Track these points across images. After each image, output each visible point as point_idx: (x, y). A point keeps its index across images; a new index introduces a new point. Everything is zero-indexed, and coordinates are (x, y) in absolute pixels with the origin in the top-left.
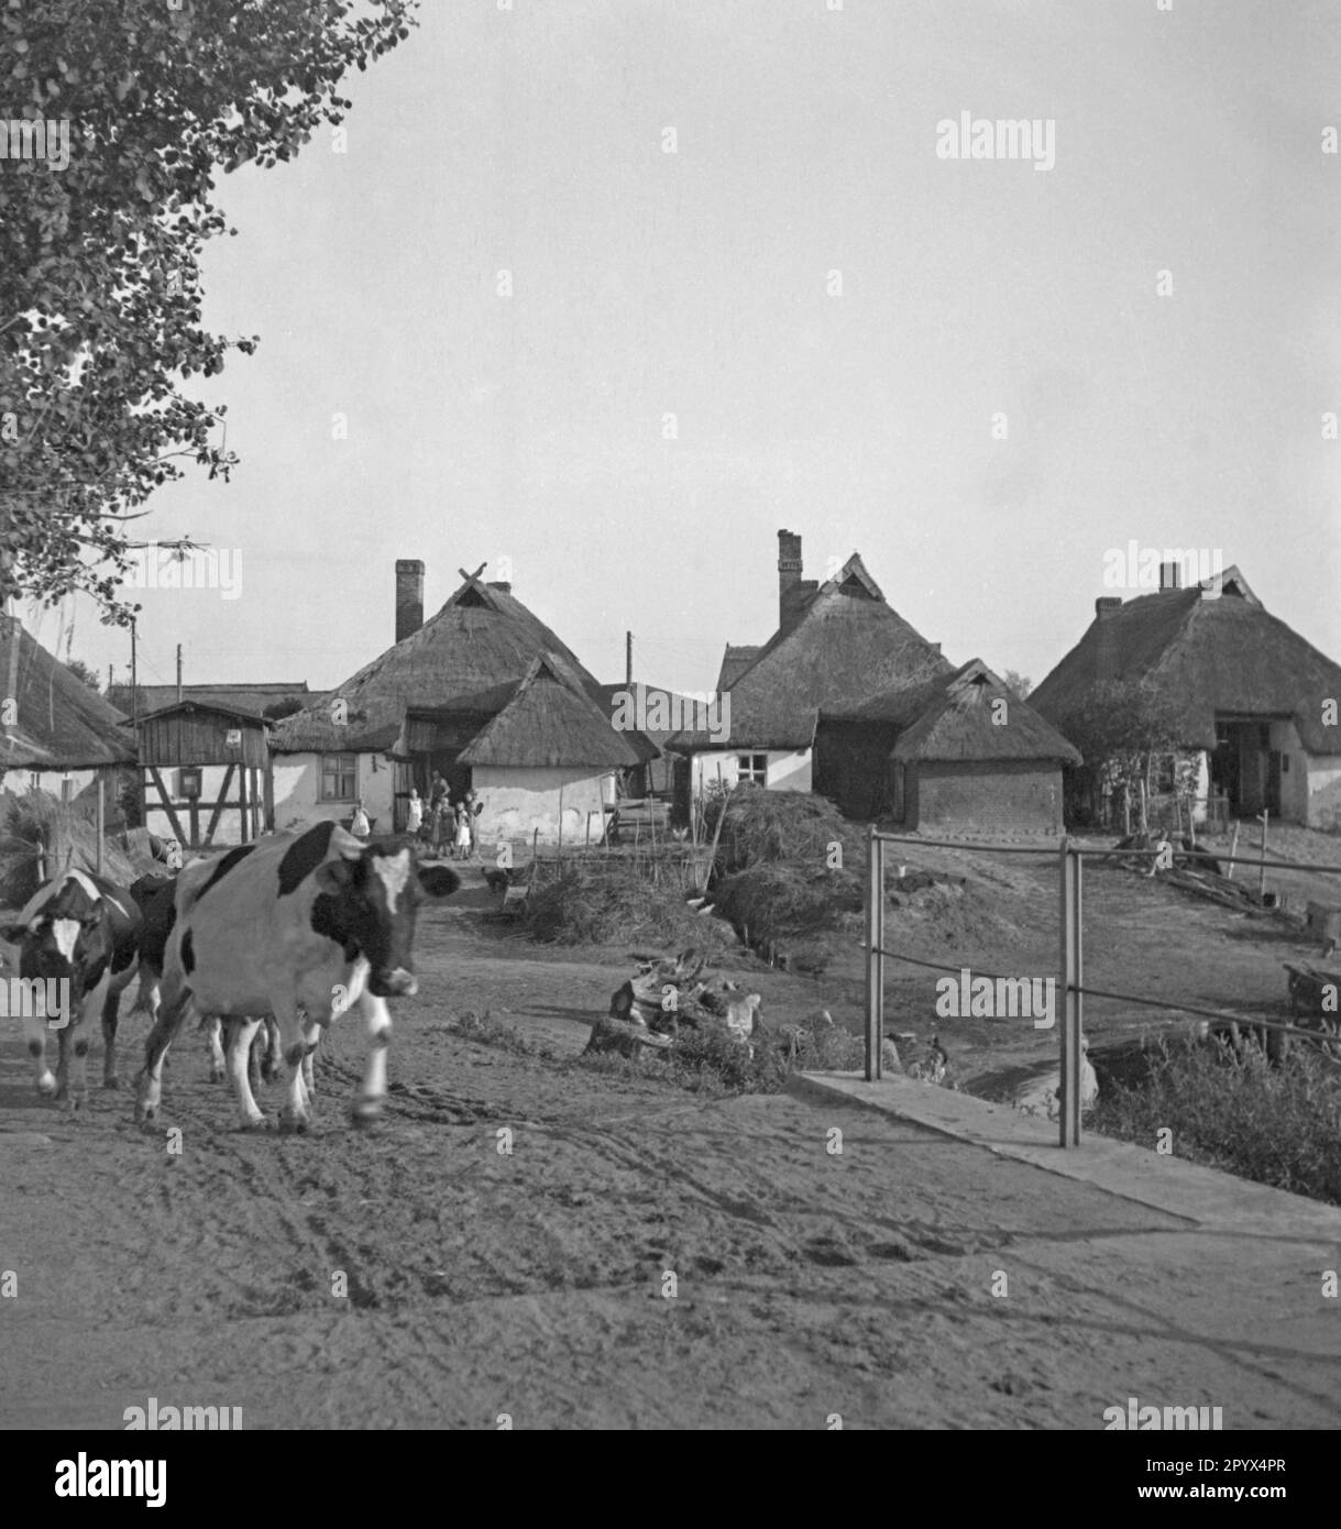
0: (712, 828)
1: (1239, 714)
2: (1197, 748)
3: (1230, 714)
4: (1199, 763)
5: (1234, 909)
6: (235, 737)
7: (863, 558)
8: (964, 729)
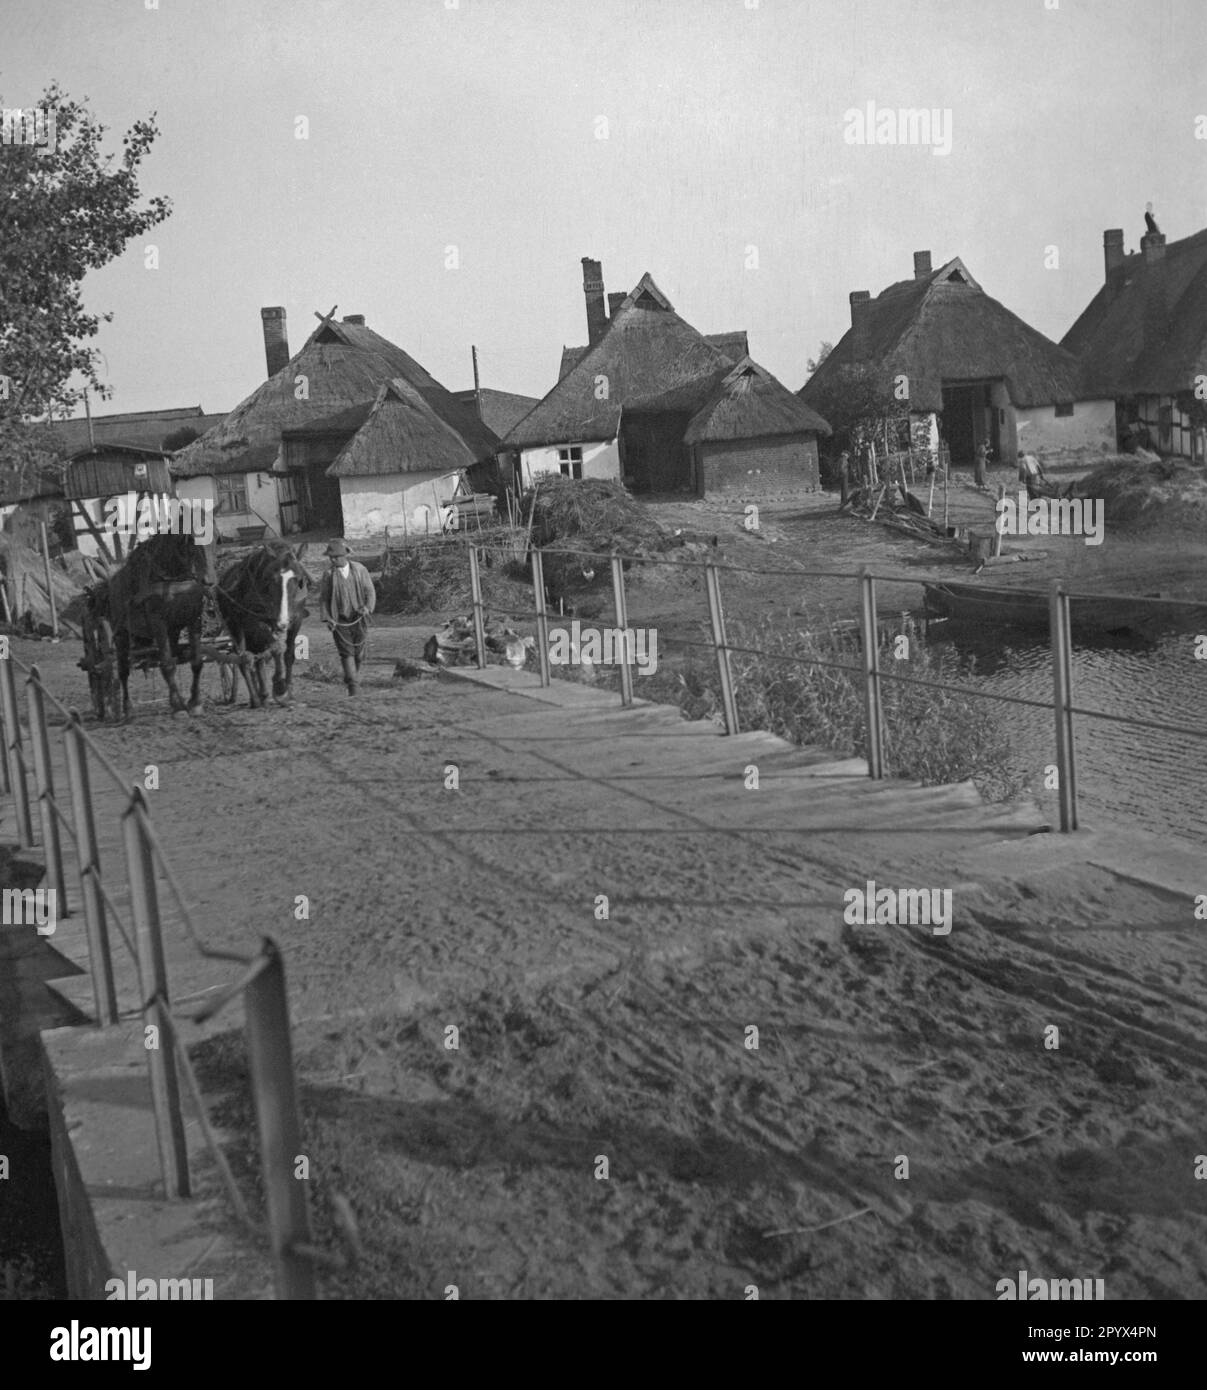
0: (526, 515)
1: (961, 380)
2: (928, 412)
3: (955, 381)
4: (930, 424)
5: (923, 541)
6: (142, 470)
7: (653, 277)
8: (735, 414)
